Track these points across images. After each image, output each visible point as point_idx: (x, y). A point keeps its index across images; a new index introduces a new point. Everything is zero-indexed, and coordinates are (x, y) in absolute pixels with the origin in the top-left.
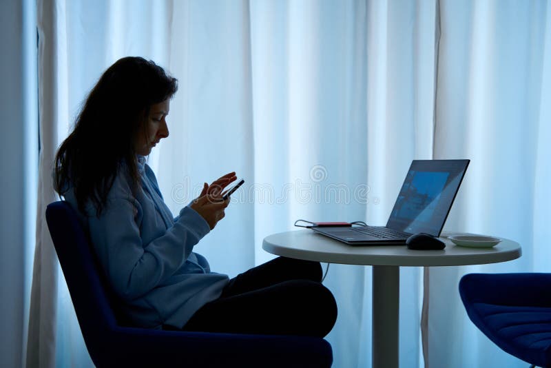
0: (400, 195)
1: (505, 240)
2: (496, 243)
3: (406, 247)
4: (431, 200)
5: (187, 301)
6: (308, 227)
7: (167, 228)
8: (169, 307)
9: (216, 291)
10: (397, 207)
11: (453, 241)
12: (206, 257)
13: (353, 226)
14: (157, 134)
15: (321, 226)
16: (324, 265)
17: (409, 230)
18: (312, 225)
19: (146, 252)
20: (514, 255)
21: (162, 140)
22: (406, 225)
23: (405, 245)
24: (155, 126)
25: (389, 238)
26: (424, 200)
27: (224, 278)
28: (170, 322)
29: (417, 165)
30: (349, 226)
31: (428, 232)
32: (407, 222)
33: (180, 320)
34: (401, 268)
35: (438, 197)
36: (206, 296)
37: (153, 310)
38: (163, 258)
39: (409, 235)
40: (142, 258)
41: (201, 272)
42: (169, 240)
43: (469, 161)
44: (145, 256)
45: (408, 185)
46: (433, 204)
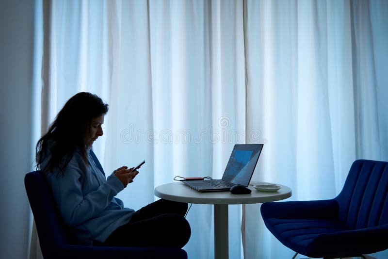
0: (229, 162)
1: (284, 186)
2: (278, 189)
3: (230, 192)
4: (244, 165)
5: (108, 226)
6: (181, 181)
7: (100, 186)
8: (97, 231)
9: (127, 219)
10: (227, 169)
11: (256, 188)
12: (121, 199)
13: (205, 179)
14: (96, 134)
15: (187, 180)
16: (189, 205)
17: (233, 182)
18: (183, 179)
19: (84, 199)
20: (289, 195)
21: (99, 137)
22: (231, 179)
23: (229, 191)
24: (95, 130)
25: (222, 187)
26: (241, 166)
27: (132, 211)
28: (97, 239)
29: (237, 147)
30: (203, 179)
31: (242, 184)
32: (233, 177)
33: (103, 238)
34: (229, 205)
35: (247, 165)
36: (119, 222)
37: (87, 232)
38: (94, 204)
39: (232, 185)
40: (81, 202)
41: (119, 208)
42: (100, 193)
43: (263, 145)
44: (83, 202)
45: (232, 157)
46: (245, 168)
